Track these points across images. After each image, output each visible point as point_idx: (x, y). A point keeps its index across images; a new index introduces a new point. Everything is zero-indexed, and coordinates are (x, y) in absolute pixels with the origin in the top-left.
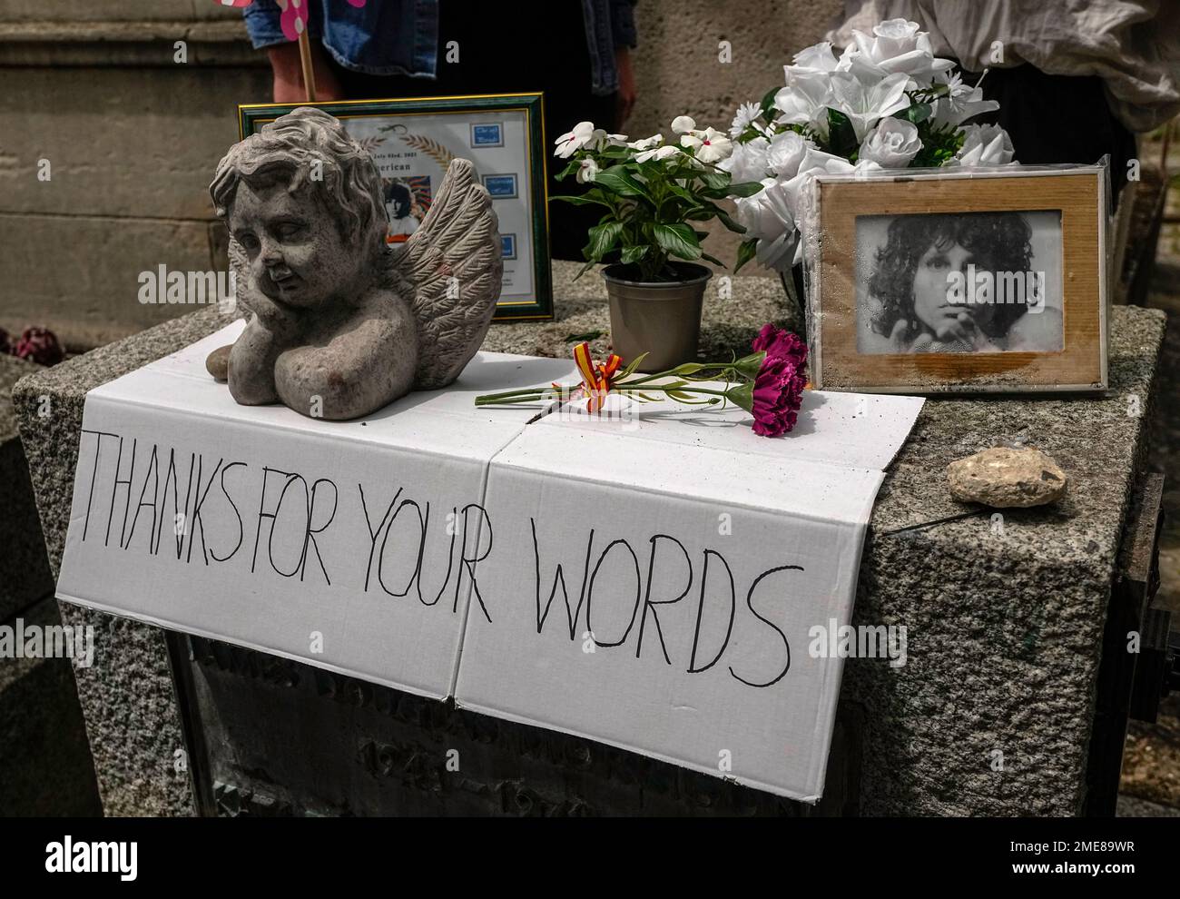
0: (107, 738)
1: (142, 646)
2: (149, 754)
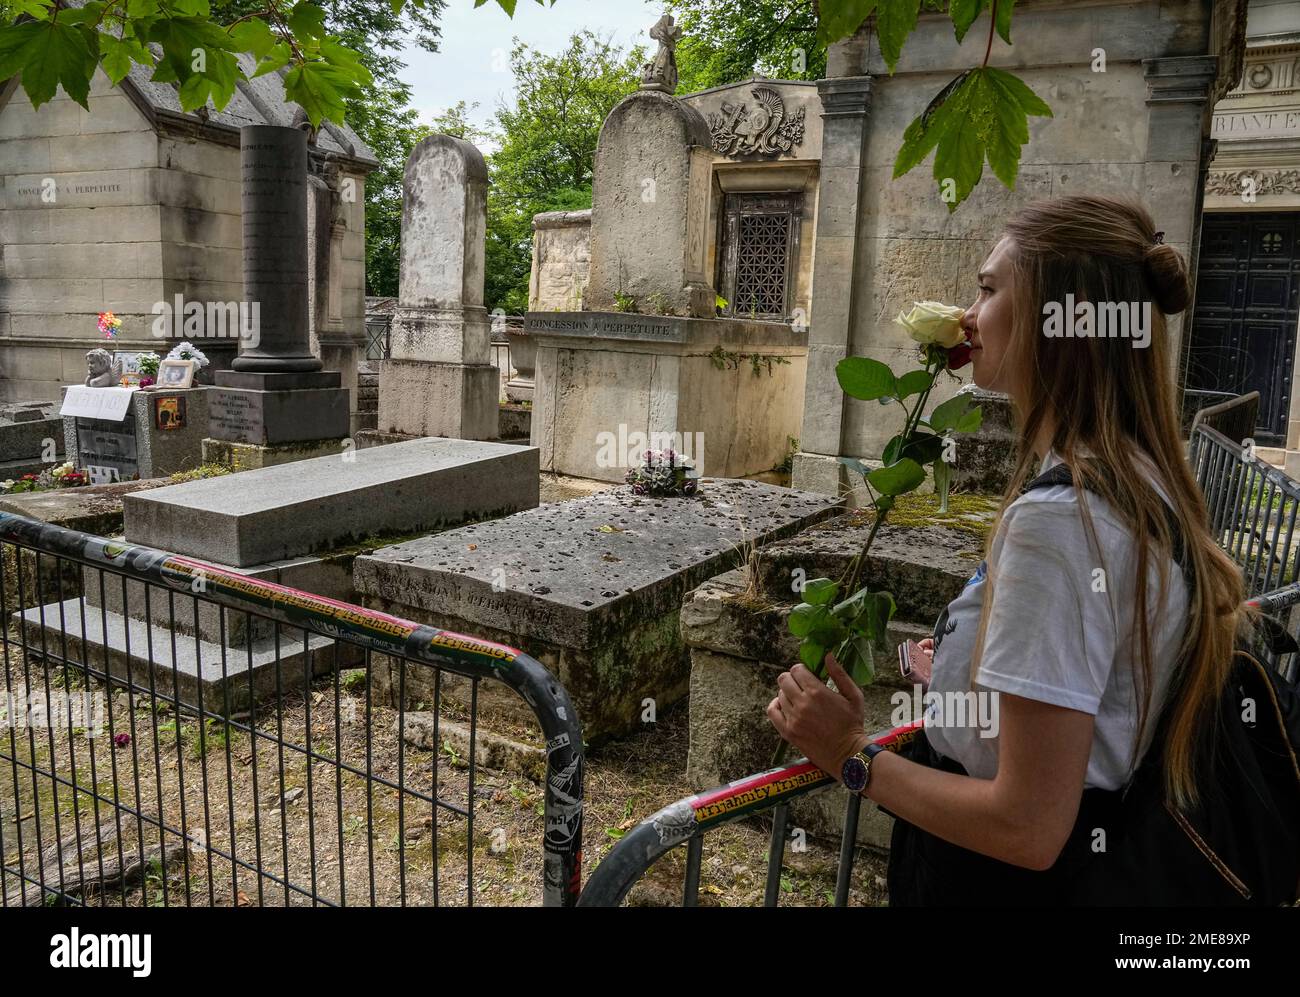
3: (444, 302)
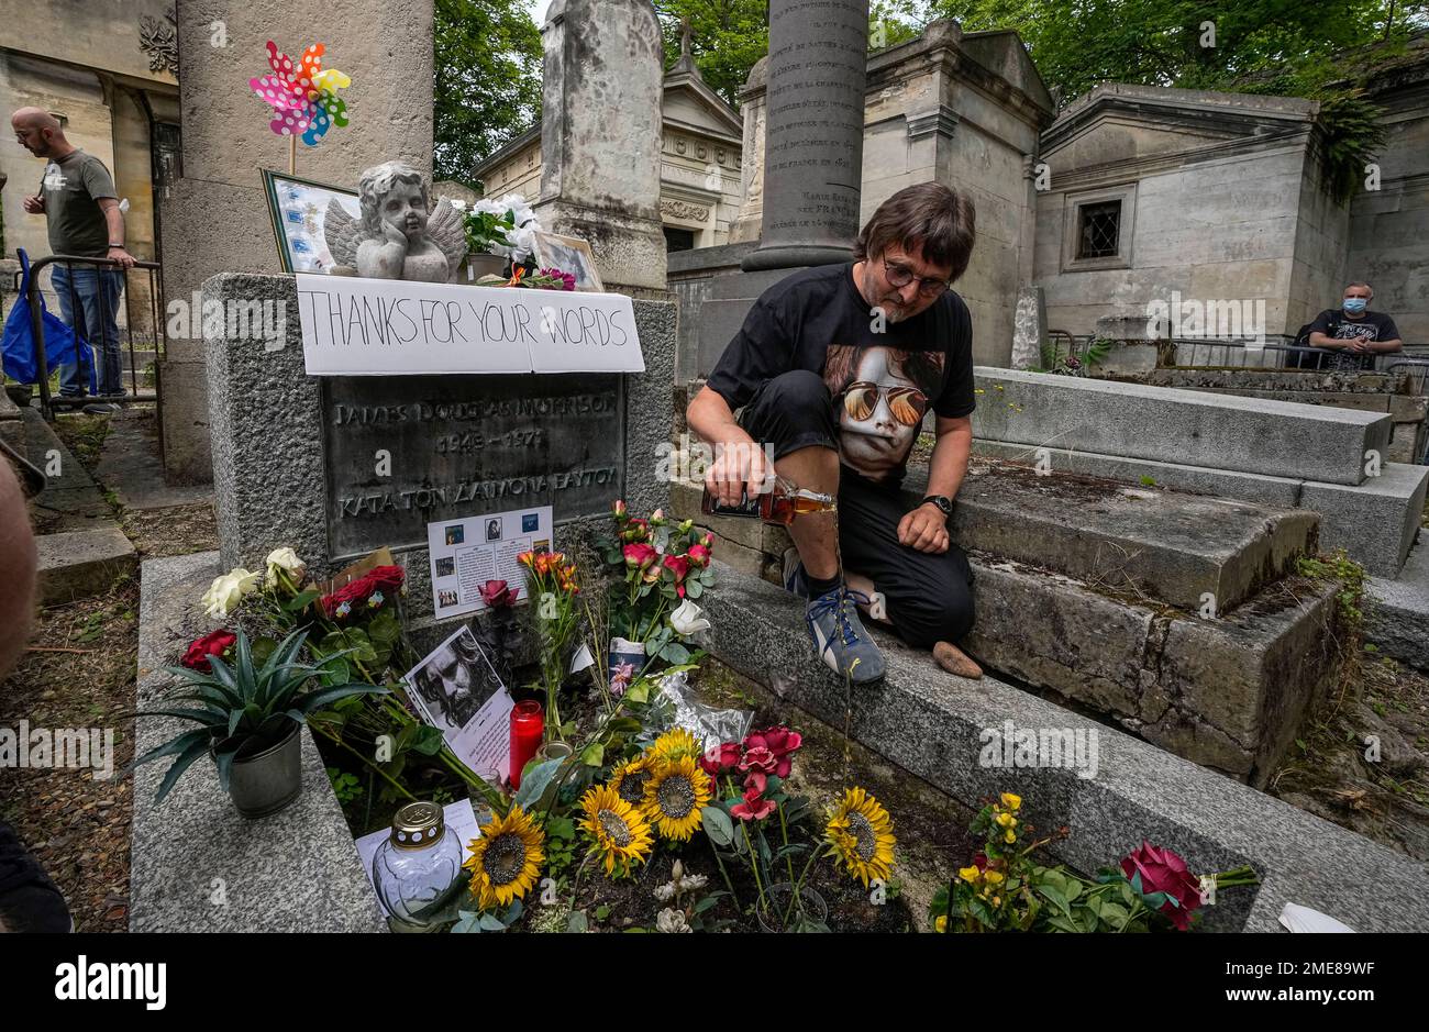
0: (257, 500)
1: (301, 425)
2: (294, 497)
3: (635, 208)
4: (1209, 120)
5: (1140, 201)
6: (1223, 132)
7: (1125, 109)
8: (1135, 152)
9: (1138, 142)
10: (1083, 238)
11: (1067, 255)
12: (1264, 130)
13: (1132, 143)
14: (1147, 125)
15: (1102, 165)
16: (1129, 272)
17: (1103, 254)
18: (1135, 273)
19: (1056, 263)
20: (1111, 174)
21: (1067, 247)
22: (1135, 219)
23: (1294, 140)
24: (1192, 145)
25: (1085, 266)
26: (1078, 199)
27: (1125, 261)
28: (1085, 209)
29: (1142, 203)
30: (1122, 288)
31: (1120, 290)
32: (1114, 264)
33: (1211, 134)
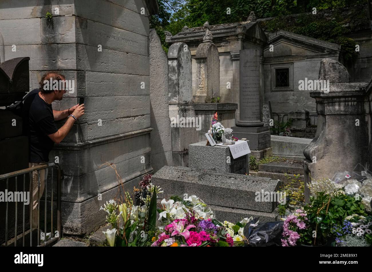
3: (189, 102)
4: (312, 46)
5: (295, 69)
6: (317, 50)
7: (287, 39)
8: (292, 54)
9: (292, 50)
10: (277, 80)
11: (273, 86)
12: (328, 52)
13: (291, 50)
14: (295, 45)
15: (282, 56)
16: (293, 92)
17: (284, 86)
18: (295, 93)
19: (269, 88)
20: (285, 60)
21: (272, 83)
22: (293, 75)
23: (335, 55)
24: (308, 53)
25: (279, 90)
26: (275, 67)
27: (292, 88)
28: (277, 70)
29: (295, 70)
30: (291, 97)
31: (291, 98)
32: (288, 89)
33: (313, 51)
